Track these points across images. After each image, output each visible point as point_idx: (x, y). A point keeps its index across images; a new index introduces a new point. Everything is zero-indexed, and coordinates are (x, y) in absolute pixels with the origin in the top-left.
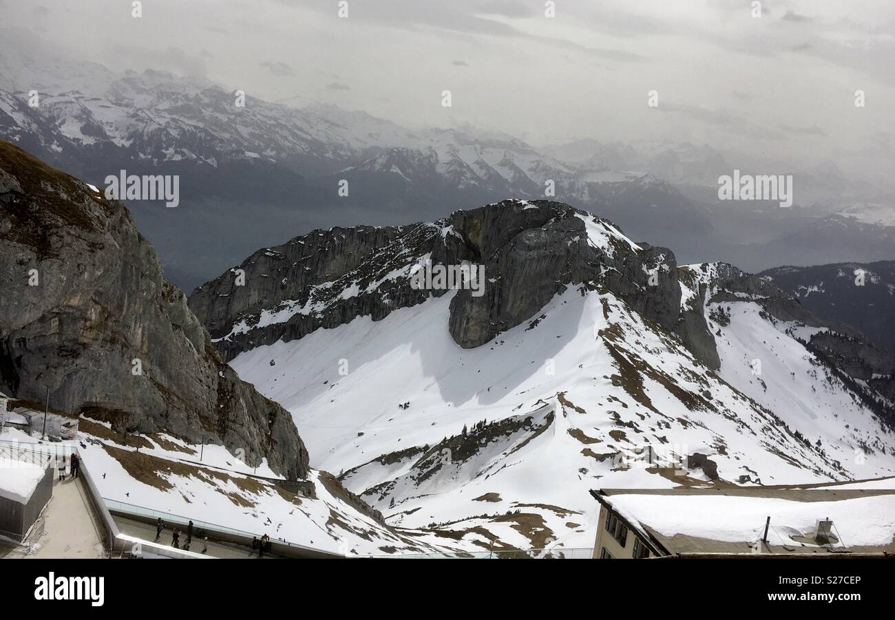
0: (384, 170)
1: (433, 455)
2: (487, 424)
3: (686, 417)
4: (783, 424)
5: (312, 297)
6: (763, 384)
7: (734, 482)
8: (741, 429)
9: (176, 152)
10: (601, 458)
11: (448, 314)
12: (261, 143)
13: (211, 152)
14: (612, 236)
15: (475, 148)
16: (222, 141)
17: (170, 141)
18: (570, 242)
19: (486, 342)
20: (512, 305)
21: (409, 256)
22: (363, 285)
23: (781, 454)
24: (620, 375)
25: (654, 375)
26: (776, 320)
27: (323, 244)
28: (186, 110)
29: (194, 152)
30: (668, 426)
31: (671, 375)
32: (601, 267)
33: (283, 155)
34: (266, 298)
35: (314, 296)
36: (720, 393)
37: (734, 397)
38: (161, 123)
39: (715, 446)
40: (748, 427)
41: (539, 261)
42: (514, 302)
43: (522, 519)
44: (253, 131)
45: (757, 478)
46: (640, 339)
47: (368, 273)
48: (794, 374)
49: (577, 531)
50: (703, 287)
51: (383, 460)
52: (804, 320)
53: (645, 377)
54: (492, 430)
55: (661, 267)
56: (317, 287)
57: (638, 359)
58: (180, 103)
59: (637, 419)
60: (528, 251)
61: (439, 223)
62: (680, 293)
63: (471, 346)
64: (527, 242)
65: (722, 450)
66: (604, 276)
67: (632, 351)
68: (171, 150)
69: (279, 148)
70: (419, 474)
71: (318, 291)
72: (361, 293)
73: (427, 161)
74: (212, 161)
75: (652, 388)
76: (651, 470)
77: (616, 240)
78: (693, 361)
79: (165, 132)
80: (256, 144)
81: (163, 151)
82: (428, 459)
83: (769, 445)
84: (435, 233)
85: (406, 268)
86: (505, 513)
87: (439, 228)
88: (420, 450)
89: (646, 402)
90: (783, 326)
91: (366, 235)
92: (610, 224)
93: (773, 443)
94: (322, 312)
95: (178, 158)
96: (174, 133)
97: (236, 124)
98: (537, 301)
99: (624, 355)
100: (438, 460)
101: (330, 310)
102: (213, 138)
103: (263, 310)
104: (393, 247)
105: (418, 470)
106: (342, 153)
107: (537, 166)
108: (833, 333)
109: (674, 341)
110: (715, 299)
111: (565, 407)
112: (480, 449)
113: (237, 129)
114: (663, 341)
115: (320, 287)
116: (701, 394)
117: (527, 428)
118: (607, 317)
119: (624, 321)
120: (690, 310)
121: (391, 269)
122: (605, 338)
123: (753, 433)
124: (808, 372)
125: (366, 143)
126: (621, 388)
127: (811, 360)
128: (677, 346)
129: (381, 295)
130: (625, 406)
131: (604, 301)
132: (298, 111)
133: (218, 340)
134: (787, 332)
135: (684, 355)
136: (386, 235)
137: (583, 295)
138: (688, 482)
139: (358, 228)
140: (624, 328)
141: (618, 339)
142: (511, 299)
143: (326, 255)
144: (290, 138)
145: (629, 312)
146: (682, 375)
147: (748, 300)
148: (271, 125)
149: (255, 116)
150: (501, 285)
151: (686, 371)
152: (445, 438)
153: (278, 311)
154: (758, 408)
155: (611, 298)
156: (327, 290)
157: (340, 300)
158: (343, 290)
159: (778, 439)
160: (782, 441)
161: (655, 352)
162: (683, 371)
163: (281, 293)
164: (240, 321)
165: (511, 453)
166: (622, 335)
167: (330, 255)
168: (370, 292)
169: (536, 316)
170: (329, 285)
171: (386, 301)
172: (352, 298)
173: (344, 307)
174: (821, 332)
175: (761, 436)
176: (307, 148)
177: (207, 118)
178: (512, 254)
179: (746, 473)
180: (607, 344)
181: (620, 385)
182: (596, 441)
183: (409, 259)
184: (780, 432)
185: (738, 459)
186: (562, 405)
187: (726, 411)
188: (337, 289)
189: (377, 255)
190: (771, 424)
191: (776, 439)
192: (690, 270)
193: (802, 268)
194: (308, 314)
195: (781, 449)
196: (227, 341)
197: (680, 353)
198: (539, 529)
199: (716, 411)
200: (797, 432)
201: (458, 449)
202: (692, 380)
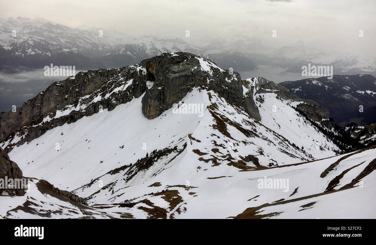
0: (124, 54)
1: (133, 168)
2: (157, 151)
3: (246, 140)
4: (287, 140)
5: (80, 103)
6: (279, 126)
7: (266, 166)
8: (270, 144)
9: (32, 51)
10: (207, 161)
11: (141, 105)
12: (70, 45)
13: (48, 50)
14: (211, 66)
15: (162, 42)
16: (52, 45)
17: (29, 46)
18: (193, 69)
19: (159, 115)
20: (169, 98)
21: (123, 81)
22: (103, 95)
23: (287, 153)
24: (216, 124)
25: (231, 123)
26: (283, 99)
27: (84, 78)
28: (35, 33)
29: (40, 50)
30: (238, 145)
31: (239, 123)
32: (208, 79)
33: (81, 50)
34: (58, 105)
35: (81, 102)
36: (260, 129)
37: (266, 131)
38: (24, 38)
39: (258, 151)
40: (273, 143)
41: (179, 78)
42: (170, 97)
43: (167, 193)
44: (66, 40)
45: (277, 163)
46: (225, 109)
47: (105, 90)
48: (291, 121)
49: (194, 196)
50: (252, 87)
51: (111, 173)
52: (294, 99)
53: (228, 124)
54: (160, 154)
55: (233, 79)
56: (82, 98)
57: (224, 117)
58: (33, 30)
59: (224, 143)
60: (174, 74)
61: (136, 66)
62: (242, 90)
63: (152, 118)
64: (174, 70)
65: (261, 153)
66: (209, 83)
67: (222, 114)
68: (30, 50)
69: (78, 47)
70: (127, 177)
71: (83, 100)
72: (102, 99)
73: (142, 49)
74: (49, 54)
75: (231, 129)
76: (229, 164)
77: (213, 68)
78: (248, 117)
79: (27, 43)
80: (68, 46)
81: (27, 51)
82: (131, 170)
83: (281, 149)
84: (135, 70)
85: (122, 86)
86: (161, 191)
87: (136, 68)
88: (128, 166)
89: (228, 135)
90: (286, 102)
91: (103, 73)
92: (211, 61)
93: (283, 148)
94: (85, 109)
95: (33, 53)
96: (31, 43)
97: (59, 38)
98: (180, 96)
99: (218, 116)
100: (136, 170)
101: (89, 108)
102: (49, 44)
103: (57, 110)
104: (116, 77)
105: (126, 176)
106: (106, 47)
107: (187, 48)
108: (306, 103)
109: (240, 109)
110: (258, 92)
111: (192, 140)
112: (154, 163)
113: (59, 40)
114: (235, 109)
115: (84, 98)
116: (252, 130)
117: (175, 151)
118: (210, 100)
119: (218, 102)
120: (247, 97)
121: (115, 87)
122: (209, 109)
123: (275, 145)
124: (297, 120)
125: (116, 43)
126: (217, 130)
127: (297, 114)
128: (241, 111)
129: (111, 99)
130: (219, 137)
131: (209, 94)
132: (86, 31)
133: (36, 126)
134: (287, 104)
135: (244, 114)
136: (112, 73)
137: (200, 92)
138: (246, 168)
139: (99, 70)
140: (218, 104)
141: (216, 109)
142: (168, 96)
143: (85, 83)
144: (83, 42)
145: (220, 97)
146: (244, 122)
147: (271, 92)
148: (75, 37)
149: (67, 34)
150: (164, 90)
151: (245, 121)
152: (139, 159)
153: (64, 110)
154: (277, 135)
155: (212, 92)
156: (87, 99)
157: (93, 103)
158: (94, 98)
159: (286, 147)
160: (287, 147)
161: (232, 114)
162: (244, 121)
163: (65, 102)
164: (46, 116)
165: (168, 163)
166: (218, 108)
167: (87, 83)
168: (106, 98)
169: (180, 102)
170: (88, 96)
171: (114, 102)
172: (98, 101)
173: (95, 106)
174: (301, 104)
175: (278, 146)
176: (91, 46)
177: (46, 36)
178: (167, 76)
179: (272, 162)
180: (210, 112)
181: (216, 129)
182: (205, 154)
183: (124, 82)
184: (286, 144)
185: (268, 156)
186: (190, 139)
187: (263, 136)
188: (92, 98)
189: (109, 82)
190: (282, 141)
191: (285, 147)
192: (247, 81)
193: (293, 81)
194: (78, 110)
195: (287, 151)
196: (41, 125)
197: (243, 113)
198: (175, 197)
199: (259, 137)
200: (293, 143)
201: (144, 164)
202: (248, 125)
